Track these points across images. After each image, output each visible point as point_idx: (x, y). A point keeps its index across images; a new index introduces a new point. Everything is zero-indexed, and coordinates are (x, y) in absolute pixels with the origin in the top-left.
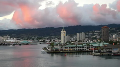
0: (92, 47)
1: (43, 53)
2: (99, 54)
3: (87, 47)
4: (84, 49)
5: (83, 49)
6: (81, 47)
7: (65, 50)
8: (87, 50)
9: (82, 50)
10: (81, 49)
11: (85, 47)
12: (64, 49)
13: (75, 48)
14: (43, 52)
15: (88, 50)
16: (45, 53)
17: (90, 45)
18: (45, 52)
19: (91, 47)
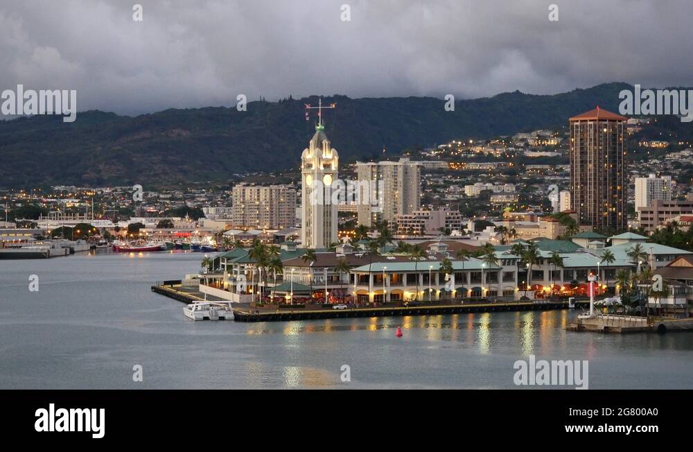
0: (555, 276)
1: (206, 319)
2: (641, 322)
3: (522, 276)
4: (502, 286)
5: (494, 287)
6: (476, 276)
7: (363, 297)
8: (518, 294)
9: (484, 301)
10: (477, 292)
11: (508, 277)
12: (354, 290)
13: (433, 282)
14: (206, 314)
15: (524, 298)
16: (222, 319)
17: (540, 261)
18: (221, 314)
19: (546, 275)
